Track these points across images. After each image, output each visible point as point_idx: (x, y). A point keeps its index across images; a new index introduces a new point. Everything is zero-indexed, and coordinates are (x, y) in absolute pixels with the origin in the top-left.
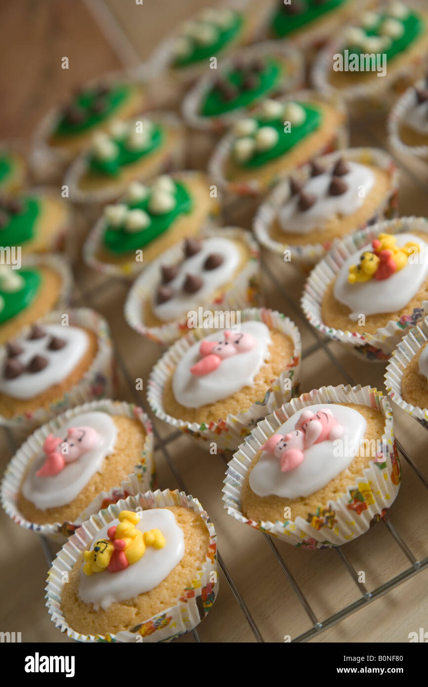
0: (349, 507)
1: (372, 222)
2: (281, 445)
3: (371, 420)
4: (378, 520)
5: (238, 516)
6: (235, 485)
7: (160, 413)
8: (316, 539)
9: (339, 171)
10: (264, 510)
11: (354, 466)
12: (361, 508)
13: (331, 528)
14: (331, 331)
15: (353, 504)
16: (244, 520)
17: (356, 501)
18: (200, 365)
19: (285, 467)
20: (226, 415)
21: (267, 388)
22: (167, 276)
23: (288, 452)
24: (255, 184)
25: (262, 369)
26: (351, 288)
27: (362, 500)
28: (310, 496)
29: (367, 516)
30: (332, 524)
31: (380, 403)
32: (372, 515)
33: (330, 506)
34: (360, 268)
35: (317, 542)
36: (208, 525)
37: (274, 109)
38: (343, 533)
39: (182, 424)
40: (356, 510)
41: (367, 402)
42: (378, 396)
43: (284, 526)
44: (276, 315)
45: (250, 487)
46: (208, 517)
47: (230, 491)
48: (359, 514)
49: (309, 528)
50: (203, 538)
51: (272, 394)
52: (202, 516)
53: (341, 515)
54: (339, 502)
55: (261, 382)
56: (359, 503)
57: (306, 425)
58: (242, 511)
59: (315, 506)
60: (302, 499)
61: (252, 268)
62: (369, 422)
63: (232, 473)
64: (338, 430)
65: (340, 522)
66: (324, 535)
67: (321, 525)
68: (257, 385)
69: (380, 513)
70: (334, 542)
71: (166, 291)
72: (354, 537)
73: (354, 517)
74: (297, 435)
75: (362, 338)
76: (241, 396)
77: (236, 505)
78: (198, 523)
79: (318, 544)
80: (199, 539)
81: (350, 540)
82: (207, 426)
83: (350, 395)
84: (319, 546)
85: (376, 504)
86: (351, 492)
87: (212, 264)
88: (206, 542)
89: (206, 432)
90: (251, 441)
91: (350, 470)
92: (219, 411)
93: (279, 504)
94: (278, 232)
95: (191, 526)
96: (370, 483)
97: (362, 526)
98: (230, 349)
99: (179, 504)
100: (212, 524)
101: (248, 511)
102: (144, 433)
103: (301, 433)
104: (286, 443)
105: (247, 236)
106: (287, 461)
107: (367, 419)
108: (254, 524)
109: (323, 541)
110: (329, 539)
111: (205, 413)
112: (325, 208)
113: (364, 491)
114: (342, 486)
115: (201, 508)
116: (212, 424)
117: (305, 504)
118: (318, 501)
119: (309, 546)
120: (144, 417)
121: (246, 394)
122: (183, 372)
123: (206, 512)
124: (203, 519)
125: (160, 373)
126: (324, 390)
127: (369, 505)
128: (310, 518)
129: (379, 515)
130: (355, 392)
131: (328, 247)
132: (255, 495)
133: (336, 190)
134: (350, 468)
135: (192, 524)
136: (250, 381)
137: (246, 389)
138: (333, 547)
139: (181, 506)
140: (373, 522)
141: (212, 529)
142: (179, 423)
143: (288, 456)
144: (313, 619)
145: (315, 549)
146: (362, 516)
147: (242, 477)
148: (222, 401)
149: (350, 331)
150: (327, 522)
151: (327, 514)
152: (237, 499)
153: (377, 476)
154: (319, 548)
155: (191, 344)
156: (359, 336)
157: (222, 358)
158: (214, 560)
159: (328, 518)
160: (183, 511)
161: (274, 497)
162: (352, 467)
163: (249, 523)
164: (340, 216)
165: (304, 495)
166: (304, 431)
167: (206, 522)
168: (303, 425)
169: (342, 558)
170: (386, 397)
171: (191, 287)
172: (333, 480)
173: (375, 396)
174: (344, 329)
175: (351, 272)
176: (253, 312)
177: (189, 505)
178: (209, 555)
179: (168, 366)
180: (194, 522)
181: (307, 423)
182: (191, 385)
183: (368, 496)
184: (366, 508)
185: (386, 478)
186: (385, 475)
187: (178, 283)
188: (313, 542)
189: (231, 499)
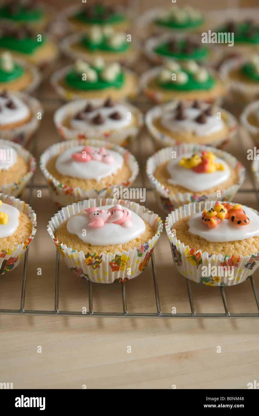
0: (111, 264)
1: (208, 145)
2: (96, 213)
3: (148, 231)
4: (120, 282)
5: (51, 233)
6: (59, 220)
7: (43, 166)
8: (83, 270)
9: (208, 113)
10: (66, 239)
11: (126, 246)
12: (115, 269)
13: (94, 269)
14: (154, 181)
15: (113, 263)
16: (54, 237)
17: (115, 263)
18: (79, 155)
19: (91, 224)
20: (75, 187)
21: (105, 187)
22: (88, 109)
23: (98, 218)
24: (160, 96)
25: (108, 177)
26: (178, 167)
27: (119, 265)
28: (94, 246)
29: (116, 275)
30: (96, 267)
31: (158, 226)
32: (119, 277)
33: (102, 256)
34: (189, 160)
35: (82, 272)
36: (33, 229)
37: (193, 67)
38: (98, 276)
39: (51, 177)
40: (113, 267)
41: (152, 222)
42: (159, 222)
43: (72, 252)
44: (131, 158)
45: (66, 225)
46: (36, 226)
47: (55, 221)
48: (113, 271)
49: (84, 261)
50: (27, 234)
51: (105, 192)
52: (33, 223)
53: (104, 264)
54: (108, 257)
55: (104, 183)
56: (116, 265)
57: (115, 211)
58: (55, 234)
59: (93, 252)
60: (90, 245)
61: (134, 131)
62: (146, 231)
63: (61, 214)
64: (129, 224)
65: (101, 268)
66: (88, 270)
67: (90, 264)
68: (101, 182)
69: (123, 279)
70: (91, 278)
71: (83, 115)
72: (103, 282)
73: (109, 271)
74: (107, 213)
75: (169, 193)
76: (89, 183)
77: (53, 229)
78: (29, 226)
79: (82, 274)
80: (25, 233)
81: (99, 283)
82: (63, 186)
83: (145, 214)
84: (82, 275)
85: (124, 272)
86: (116, 256)
87: (115, 117)
88: (27, 237)
89: (60, 189)
90: (81, 205)
91: (122, 246)
92: (74, 183)
93: (76, 241)
94: (158, 123)
95: (25, 225)
96: (129, 259)
97: (110, 280)
98: (99, 157)
99: (25, 212)
100: (36, 230)
101: (58, 236)
102: (28, 170)
103: (109, 214)
104: (99, 213)
105: (140, 116)
106: (94, 222)
107: (147, 229)
108: (58, 242)
109: (86, 274)
110: (90, 274)
111: (66, 180)
112: (189, 126)
113: (122, 261)
114: (113, 251)
115: (35, 219)
116: (66, 187)
117: (89, 249)
118: (97, 251)
119: (77, 272)
120: (33, 163)
121: (92, 183)
122: (68, 154)
123: (36, 223)
124: (33, 225)
125: (55, 149)
126: (133, 204)
127: (121, 270)
128: (87, 256)
129: (122, 279)
130: (149, 214)
131: (178, 144)
132: (67, 230)
133: (200, 120)
134: (123, 246)
135: (25, 224)
136: (99, 178)
137: (94, 181)
138: (89, 280)
139: (25, 214)
140: (116, 281)
141: (34, 232)
142: (49, 176)
143: (96, 220)
144: (56, 306)
145: (79, 276)
146: (113, 273)
147: (65, 219)
148: (78, 179)
149: (165, 186)
150: (94, 264)
151: (97, 260)
152: (56, 227)
153: (134, 258)
154: (81, 277)
155: (80, 145)
156: (167, 190)
157: (92, 159)
158: (25, 248)
159: (96, 262)
160: (25, 216)
161: (76, 236)
162: (124, 245)
163: (55, 240)
164: (194, 134)
165: (92, 244)
166: (112, 213)
167: (34, 227)
168: (113, 211)
169: (90, 290)
170: (163, 224)
171: (97, 121)
172: (111, 246)
173: (158, 221)
174: (162, 183)
175: (183, 159)
176: (122, 150)
177: (30, 215)
178: (25, 243)
179: (61, 149)
180: (27, 224)
181: (116, 211)
182: (68, 162)
183: (123, 265)
184: (118, 270)
185: (137, 262)
186: (138, 260)
187: (92, 115)
188: (81, 271)
189: (53, 225)
